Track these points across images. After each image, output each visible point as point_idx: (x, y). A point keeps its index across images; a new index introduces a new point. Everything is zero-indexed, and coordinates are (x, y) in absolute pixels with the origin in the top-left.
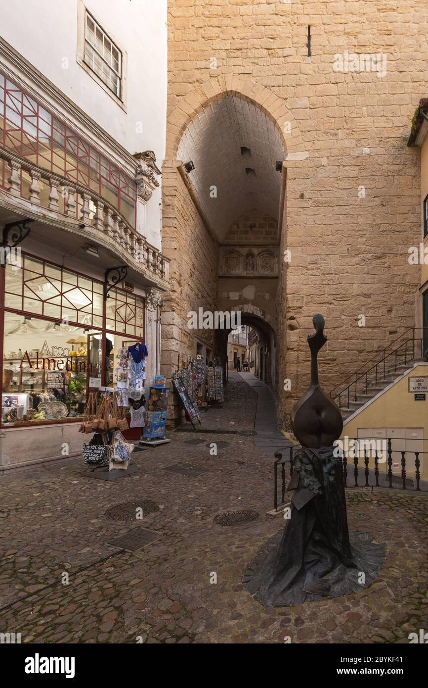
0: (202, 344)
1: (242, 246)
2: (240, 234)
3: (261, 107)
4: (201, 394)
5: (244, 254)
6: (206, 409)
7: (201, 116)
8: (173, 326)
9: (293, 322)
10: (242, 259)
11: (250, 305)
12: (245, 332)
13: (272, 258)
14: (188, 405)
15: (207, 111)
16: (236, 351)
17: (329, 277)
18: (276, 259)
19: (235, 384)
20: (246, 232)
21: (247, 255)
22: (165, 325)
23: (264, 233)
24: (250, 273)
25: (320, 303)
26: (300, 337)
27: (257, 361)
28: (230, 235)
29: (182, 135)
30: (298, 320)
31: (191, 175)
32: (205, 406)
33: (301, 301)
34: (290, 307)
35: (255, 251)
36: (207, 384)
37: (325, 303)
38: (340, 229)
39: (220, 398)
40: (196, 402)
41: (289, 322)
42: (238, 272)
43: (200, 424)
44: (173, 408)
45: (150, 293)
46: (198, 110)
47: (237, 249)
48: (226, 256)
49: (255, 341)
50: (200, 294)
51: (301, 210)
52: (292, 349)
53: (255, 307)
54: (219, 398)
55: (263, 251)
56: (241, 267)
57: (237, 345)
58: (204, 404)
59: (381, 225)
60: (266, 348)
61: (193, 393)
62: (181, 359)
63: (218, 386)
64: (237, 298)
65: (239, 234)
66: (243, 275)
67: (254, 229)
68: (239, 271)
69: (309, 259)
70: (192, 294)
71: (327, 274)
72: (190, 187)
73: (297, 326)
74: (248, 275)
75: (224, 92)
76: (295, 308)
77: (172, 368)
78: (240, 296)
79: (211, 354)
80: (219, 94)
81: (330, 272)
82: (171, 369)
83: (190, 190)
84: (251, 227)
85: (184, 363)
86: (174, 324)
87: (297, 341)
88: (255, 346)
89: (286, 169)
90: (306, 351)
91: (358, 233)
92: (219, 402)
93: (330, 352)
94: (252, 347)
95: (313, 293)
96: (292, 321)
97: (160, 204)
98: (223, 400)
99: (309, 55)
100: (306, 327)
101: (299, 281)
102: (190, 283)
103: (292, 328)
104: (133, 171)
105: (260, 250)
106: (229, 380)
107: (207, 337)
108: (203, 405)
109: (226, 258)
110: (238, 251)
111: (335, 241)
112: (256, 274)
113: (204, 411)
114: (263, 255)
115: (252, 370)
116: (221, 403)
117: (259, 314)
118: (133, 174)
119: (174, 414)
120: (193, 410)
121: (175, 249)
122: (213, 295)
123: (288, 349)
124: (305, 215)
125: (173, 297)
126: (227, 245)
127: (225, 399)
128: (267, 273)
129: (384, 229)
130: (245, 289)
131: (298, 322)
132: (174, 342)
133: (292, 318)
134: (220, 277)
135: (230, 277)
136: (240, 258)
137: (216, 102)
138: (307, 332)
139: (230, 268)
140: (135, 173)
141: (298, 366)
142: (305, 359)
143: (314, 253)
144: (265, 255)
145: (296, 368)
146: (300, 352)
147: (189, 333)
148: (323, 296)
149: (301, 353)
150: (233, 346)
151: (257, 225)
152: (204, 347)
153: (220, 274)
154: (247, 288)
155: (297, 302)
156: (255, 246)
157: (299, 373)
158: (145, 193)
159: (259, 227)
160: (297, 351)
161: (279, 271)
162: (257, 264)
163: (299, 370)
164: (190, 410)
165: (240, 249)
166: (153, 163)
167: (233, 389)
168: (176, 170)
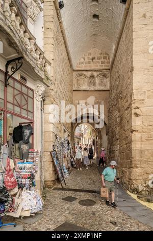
1: (87, 71)
2: (86, 63)
5: (88, 76)
9: (137, 111)
13: (105, 78)
20: (89, 63)
21: (90, 77)
23: (101, 63)
26: (143, 122)
28: (79, 65)
33: (143, 95)
35: (95, 74)
42: (84, 88)
44: (52, 173)
48: (77, 78)
51: (144, 26)
55: (100, 74)
56: (86, 84)
66: (88, 89)
67: (94, 60)
72: (60, 21)
73: (141, 113)
74: (91, 89)
77: (51, 144)
78: (86, 103)
83: (60, 23)
84: (92, 60)
87: (141, 125)
97: (42, 28)
100: (147, 115)
101: (142, 80)
103: (137, 115)
105: (98, 73)
110: (85, 75)
112: (96, 89)
114: (100, 76)
119: (52, 177)
124: (147, 30)
126: (78, 71)
130: (89, 98)
131: (141, 111)
133: (137, 108)
136: (86, 79)
138: (148, 118)
139: (80, 86)
153: (74, 89)
155: (141, 95)
156: (95, 70)
159: (97, 59)
162: (96, 82)
163: (142, 147)
165: (86, 73)
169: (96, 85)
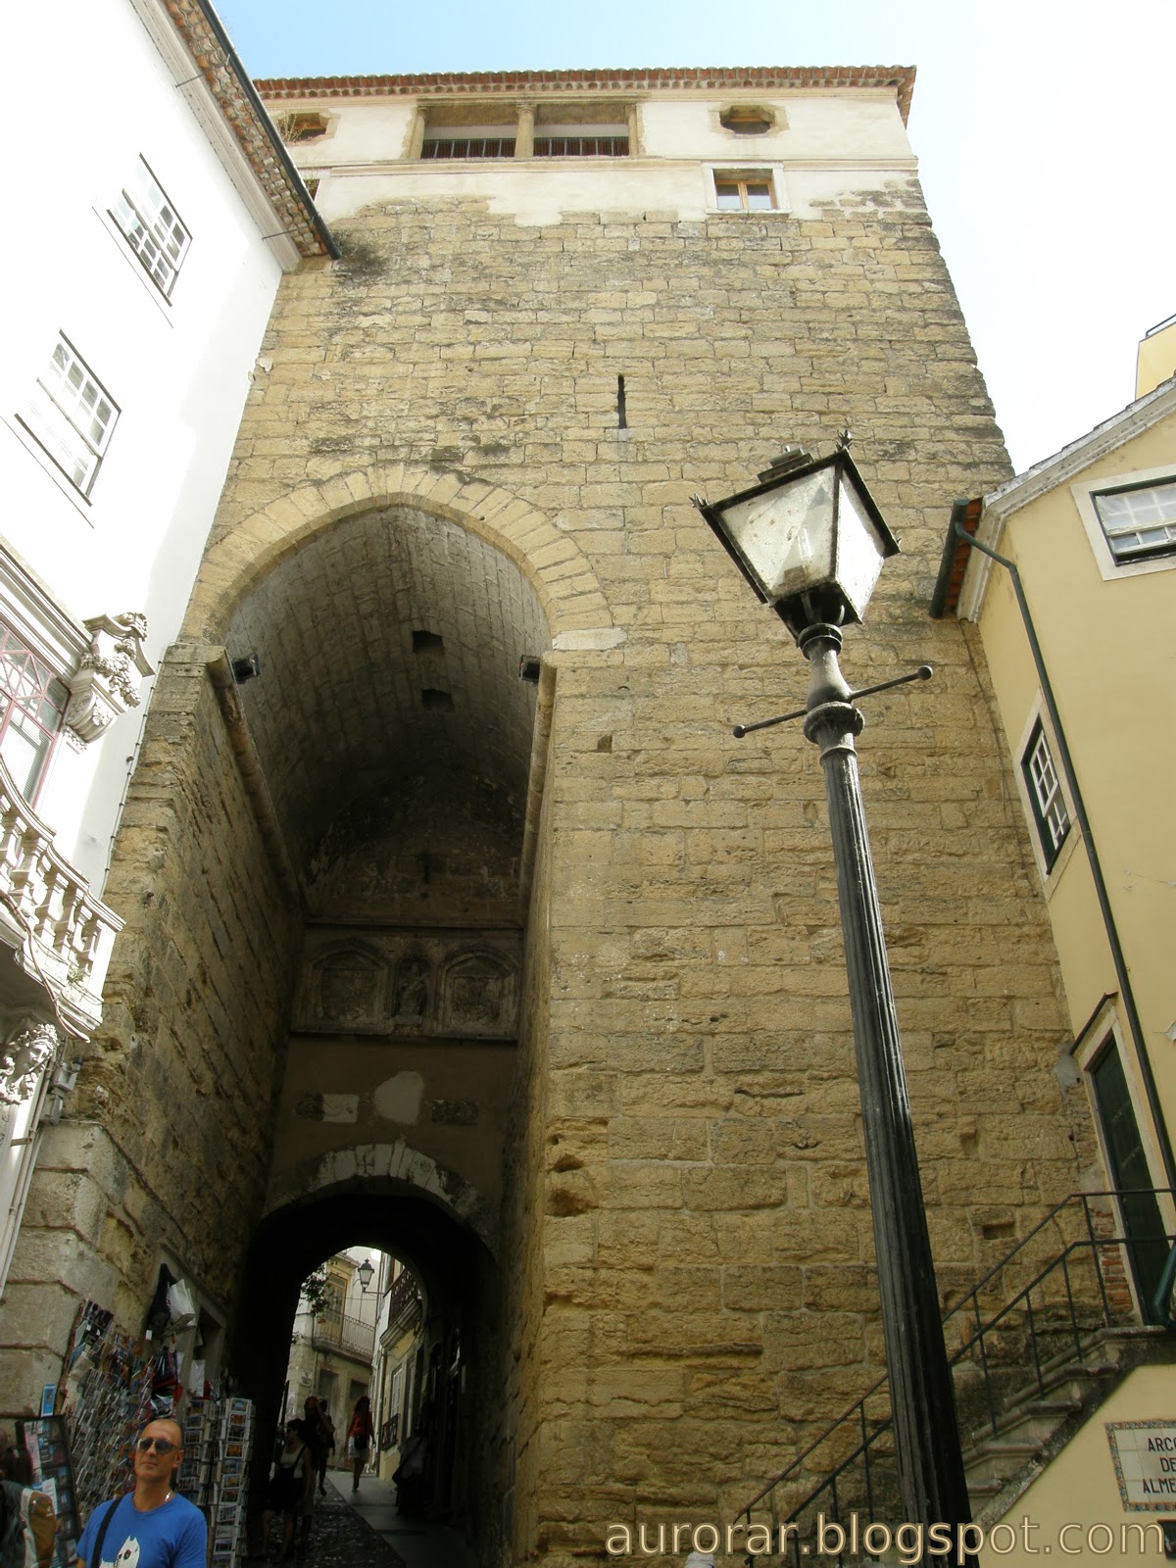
1: (388, 929)
2: (387, 889)
5: (392, 956)
9: (573, 1181)
10: (382, 975)
11: (399, 1147)
18: (511, 981)
20: (407, 886)
21: (405, 961)
23: (472, 889)
24: (411, 1025)
25: (684, 1105)
28: (349, 893)
30: (590, 1171)
31: (245, 691)
33: (603, 1096)
34: (559, 1120)
35: (435, 949)
37: (703, 1105)
41: (557, 1180)
42: (364, 1018)
47: (372, 938)
50: (208, 1077)
52: (568, 1298)
53: (420, 1157)
55: (464, 950)
59: (892, 833)
64: (352, 1118)
65: (381, 887)
68: (373, 1016)
70: (180, 1073)
72: (236, 725)
73: (589, 1195)
75: (379, 497)
76: (582, 1123)
78: (366, 1109)
80: (364, 500)
83: (235, 731)
86: (84, 1170)
87: (589, 1262)
89: (553, 672)
90: (627, 1311)
91: (810, 858)
93: (737, 1315)
95: (652, 1065)
96: (568, 1175)
97: (130, 759)
99: (623, 424)
102: (179, 1028)
103: (567, 1205)
104: (70, 659)
105: (454, 945)
109: (326, 971)
110: (371, 948)
114: (466, 961)
117: (433, 1183)
118: (68, 665)
122: (260, 1092)
123: (551, 1298)
124: (619, 798)
126: (334, 927)
128: (475, 1026)
129: (904, 846)
130: (387, 1085)
132: (67, 1245)
133: (566, 1165)
134: (294, 1033)
135: (335, 1037)
138: (631, 1224)
140: (73, 664)
141: (591, 1381)
142: (624, 1348)
144: (471, 963)
145: (582, 1388)
148: (693, 1077)
154: (392, 1079)
155: (588, 1097)
157: (598, 1413)
158: (90, 721)
160: (589, 1308)
161: (518, 1021)
162: (437, 994)
163: (595, 1399)
165: (381, 942)
166: (134, 644)
168: (201, 673)
169: (437, 1007)
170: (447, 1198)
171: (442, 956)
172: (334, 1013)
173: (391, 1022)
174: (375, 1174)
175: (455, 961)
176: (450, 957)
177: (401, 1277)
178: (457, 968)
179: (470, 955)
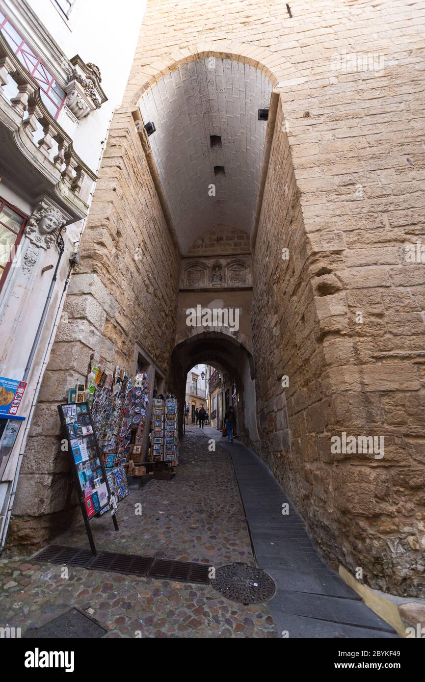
0: (149, 360)
2: (206, 247)
3: (239, 58)
4: (137, 449)
5: (209, 265)
6: (141, 481)
7: (167, 80)
8: (88, 297)
9: (328, 278)
10: (207, 272)
12: (204, 379)
13: (243, 269)
14: (88, 473)
15: (175, 74)
16: (193, 404)
17: (384, 200)
19: (194, 438)
20: (212, 245)
21: (214, 266)
22: (75, 294)
23: (233, 245)
24: (217, 284)
25: (379, 242)
26: (349, 306)
27: (221, 409)
28: (194, 248)
29: (143, 92)
30: (338, 273)
31: (152, 139)
32: (141, 474)
33: (336, 241)
34: (315, 254)
35: (223, 262)
36: (151, 430)
37: (390, 241)
38: (383, 138)
39: (171, 457)
40: (123, 464)
41: (318, 279)
42: (202, 284)
43: (117, 529)
44: (48, 480)
45: (41, 208)
46: (164, 72)
47: (203, 260)
48: (189, 270)
49: (218, 385)
51: (310, 127)
52: (337, 333)
54: (169, 458)
55: (232, 262)
56: (206, 280)
57: (195, 397)
58: (140, 471)
60: (233, 390)
61: (117, 444)
62: (96, 366)
63: (169, 434)
65: (204, 246)
66: (208, 287)
67: (221, 242)
69: (337, 180)
71: (379, 197)
72: (148, 152)
73: (339, 284)
74: (216, 287)
75: (195, 55)
76: (328, 253)
77: (69, 378)
79: (163, 385)
80: (189, 57)
81: (385, 193)
82: (65, 380)
83: (148, 157)
84: (218, 241)
85: (102, 377)
86: (90, 294)
87: (346, 313)
88: (218, 390)
90: (372, 335)
92: (170, 465)
94: (214, 394)
95: (358, 227)
96: (326, 276)
97: (102, 142)
98: (177, 463)
99: (291, 17)
100: (360, 286)
101: (327, 212)
103: (326, 290)
104: (65, 77)
105: (229, 260)
106: (186, 433)
107: (157, 355)
108: (137, 473)
109: (189, 271)
110: (203, 264)
111: (379, 152)
112: (225, 285)
113: (136, 486)
114: (232, 266)
115: (214, 423)
116: (172, 469)
118: (64, 79)
119: (47, 501)
120: (101, 489)
121: (114, 190)
122: (171, 306)
123: (327, 333)
124: (317, 131)
125: (97, 251)
126: (190, 258)
127: (181, 461)
128: (238, 284)
130: (211, 303)
131: (338, 277)
132: (83, 326)
133: (324, 271)
134: (181, 291)
135: (193, 291)
136: (206, 271)
137: (185, 66)
138: (365, 296)
139: (193, 282)
140: (66, 79)
141: (361, 372)
142: (376, 354)
143: (344, 172)
144: (235, 266)
145: (357, 376)
146: (358, 339)
147: (126, 329)
148: (381, 230)
149: (362, 339)
150: (191, 398)
151: (225, 239)
152: (151, 367)
153: (182, 287)
154: (213, 302)
155: (328, 243)
156: (223, 256)
158: (77, 105)
159: (227, 240)
160: (351, 336)
161: (253, 280)
164: (93, 487)
165: (206, 261)
166: (95, 79)
167: (192, 445)
168: (130, 114)
169: (225, 279)
170: (234, 337)
171: (225, 264)
172: (192, 284)
173: (211, 285)
174: (210, 331)
175: (230, 266)
176: (228, 264)
177: (213, 374)
178: (230, 268)
179: (234, 264)
